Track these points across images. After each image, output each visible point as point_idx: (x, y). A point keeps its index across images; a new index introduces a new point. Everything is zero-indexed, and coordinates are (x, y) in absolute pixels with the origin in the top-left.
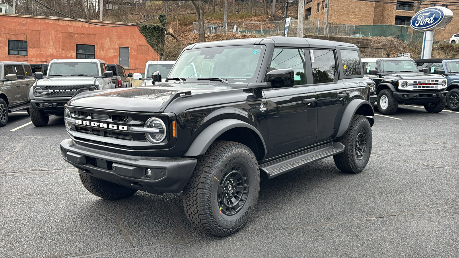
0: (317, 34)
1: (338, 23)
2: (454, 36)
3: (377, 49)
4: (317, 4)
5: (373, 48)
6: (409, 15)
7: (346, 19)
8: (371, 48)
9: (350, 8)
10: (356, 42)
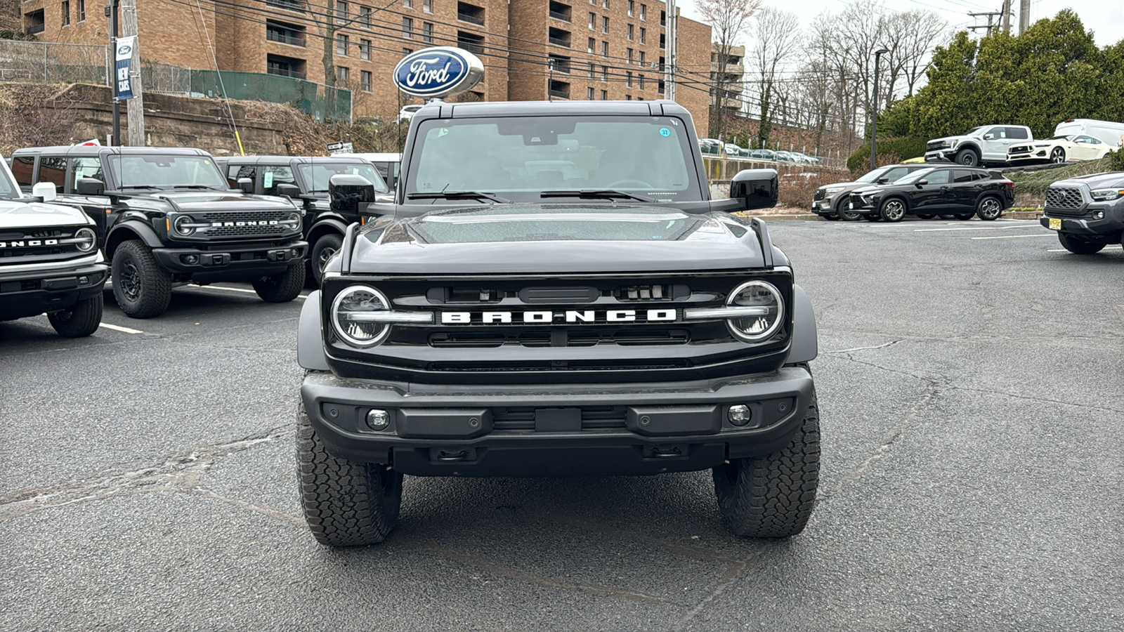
0: (105, 84)
1: (151, 60)
2: (405, 110)
3: (260, 130)
4: (61, 4)
5: (253, 128)
6: (295, 54)
7: (149, 50)
8: (248, 127)
9: (155, 23)
10: (210, 110)
